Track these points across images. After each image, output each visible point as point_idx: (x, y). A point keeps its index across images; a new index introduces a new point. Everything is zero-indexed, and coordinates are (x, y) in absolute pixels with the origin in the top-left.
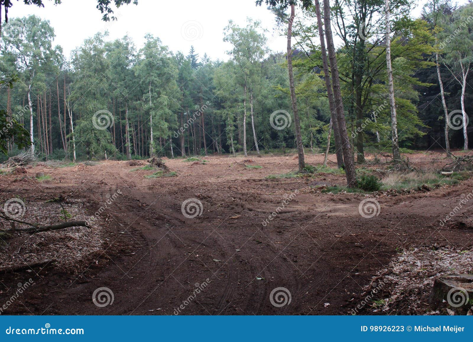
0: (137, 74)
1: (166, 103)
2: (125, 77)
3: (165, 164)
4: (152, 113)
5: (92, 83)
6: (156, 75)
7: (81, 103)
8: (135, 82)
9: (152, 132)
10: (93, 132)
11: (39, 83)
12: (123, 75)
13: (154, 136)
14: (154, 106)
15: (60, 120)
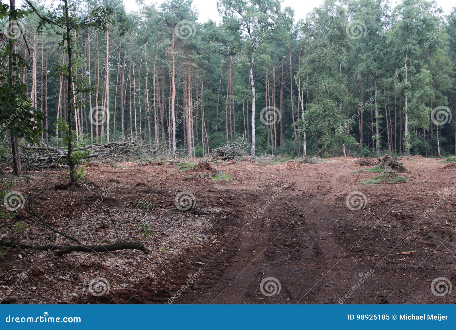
0: (389, 41)
1: (428, 80)
2: (373, 46)
3: (403, 165)
4: (408, 94)
5: (326, 54)
6: (415, 41)
7: (313, 81)
8: (387, 52)
9: (407, 121)
10: (326, 119)
11: (263, 56)
12: (371, 43)
13: (410, 126)
14: (410, 85)
15: (292, 103)
